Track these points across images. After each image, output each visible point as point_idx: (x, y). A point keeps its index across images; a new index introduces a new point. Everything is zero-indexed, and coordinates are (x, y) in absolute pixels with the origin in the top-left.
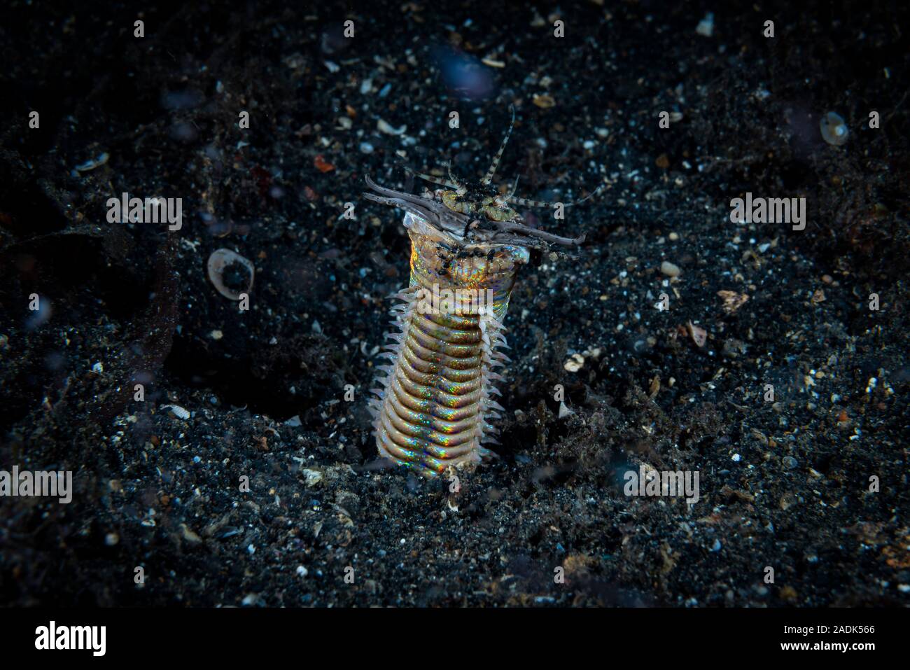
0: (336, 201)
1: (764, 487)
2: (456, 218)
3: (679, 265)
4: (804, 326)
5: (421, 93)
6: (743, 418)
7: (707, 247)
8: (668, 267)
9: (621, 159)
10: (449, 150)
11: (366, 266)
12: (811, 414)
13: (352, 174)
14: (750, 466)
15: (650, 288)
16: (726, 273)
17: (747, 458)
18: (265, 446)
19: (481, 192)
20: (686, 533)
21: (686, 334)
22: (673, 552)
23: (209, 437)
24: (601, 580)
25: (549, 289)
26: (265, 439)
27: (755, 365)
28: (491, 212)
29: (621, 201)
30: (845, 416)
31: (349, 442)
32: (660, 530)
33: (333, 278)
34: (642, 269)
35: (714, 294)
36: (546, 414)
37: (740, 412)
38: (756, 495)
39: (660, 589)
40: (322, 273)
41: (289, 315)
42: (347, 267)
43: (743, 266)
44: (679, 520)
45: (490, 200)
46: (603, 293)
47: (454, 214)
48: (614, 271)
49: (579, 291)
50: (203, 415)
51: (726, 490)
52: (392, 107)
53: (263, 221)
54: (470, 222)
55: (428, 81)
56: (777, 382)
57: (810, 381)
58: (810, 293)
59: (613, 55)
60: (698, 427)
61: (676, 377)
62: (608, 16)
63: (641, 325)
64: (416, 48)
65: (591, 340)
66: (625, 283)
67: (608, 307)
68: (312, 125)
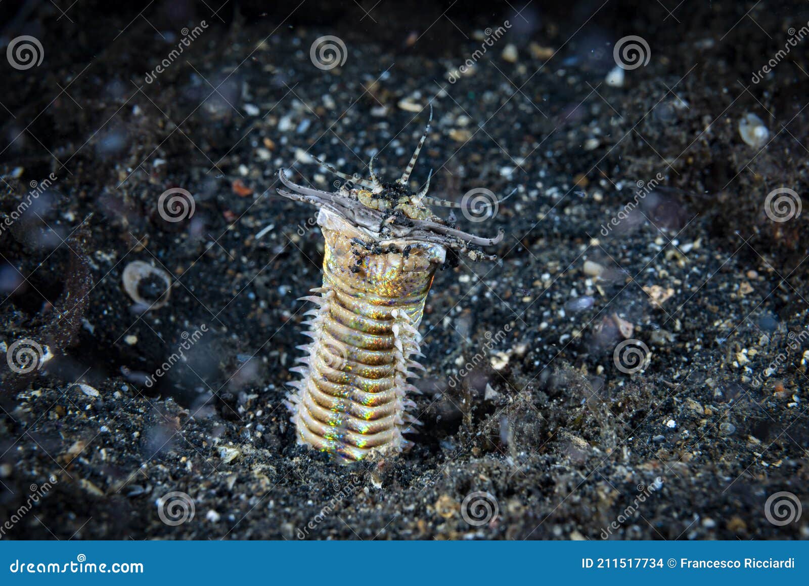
0: (253, 221)
1: (703, 448)
2: (371, 214)
3: (602, 264)
4: (732, 315)
5: (340, 130)
6: (675, 394)
7: (629, 248)
8: (591, 267)
9: (539, 179)
11: (285, 284)
12: (747, 386)
13: (270, 198)
14: (686, 432)
15: (574, 287)
16: (650, 270)
17: (682, 425)
18: (177, 425)
19: (397, 191)
20: (623, 476)
21: (612, 327)
22: (610, 492)
23: (118, 413)
25: (470, 297)
26: (177, 419)
27: (684, 349)
28: (408, 209)
29: (541, 216)
30: (781, 387)
31: (267, 431)
32: (596, 476)
33: (252, 296)
34: (565, 269)
35: (639, 289)
36: (472, 393)
37: (671, 389)
38: (694, 453)
40: (241, 290)
42: (266, 284)
43: (667, 265)
44: (616, 465)
45: (406, 199)
46: (526, 295)
47: (369, 210)
48: (536, 275)
49: (501, 294)
51: (662, 453)
52: (311, 141)
53: (179, 238)
54: (386, 218)
55: (346, 121)
56: (708, 360)
57: (742, 357)
58: (736, 286)
59: (528, 99)
60: (629, 400)
61: (604, 366)
62: (522, 69)
63: (566, 321)
64: (334, 96)
65: (515, 340)
66: (548, 285)
67: (531, 307)
68: (230, 157)
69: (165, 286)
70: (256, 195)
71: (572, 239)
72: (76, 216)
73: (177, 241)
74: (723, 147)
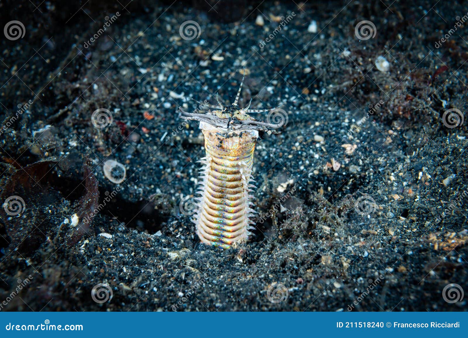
1: (381, 227)
2: (223, 121)
3: (322, 136)
4: (384, 155)
5: (187, 77)
7: (333, 126)
8: (317, 138)
9: (286, 93)
11: (176, 160)
13: (162, 119)
14: (373, 219)
15: (311, 148)
16: (345, 136)
18: (149, 245)
19: (233, 108)
20: (351, 251)
21: (331, 167)
22: (347, 260)
23: (123, 245)
25: (264, 157)
26: (148, 242)
27: (365, 175)
28: (239, 116)
30: (411, 191)
31: (186, 239)
32: (339, 252)
33: (162, 167)
34: (305, 140)
35: (341, 146)
38: (378, 231)
39: (345, 276)
40: (156, 166)
41: (145, 187)
42: (167, 161)
44: (347, 246)
45: (237, 112)
46: (289, 154)
47: (222, 119)
48: (293, 144)
49: (278, 155)
50: (118, 236)
51: (363, 231)
52: (175, 85)
54: (229, 121)
55: (189, 71)
56: (377, 181)
57: (392, 178)
58: (384, 139)
59: (273, 47)
60: (345, 206)
61: (331, 187)
62: (267, 29)
63: (310, 165)
64: (181, 57)
65: (288, 176)
66: (299, 148)
67: (293, 161)
68: (139, 99)
69: (123, 172)
70: (156, 118)
71: (306, 122)
72: (77, 143)
73: (124, 147)
74: (369, 73)
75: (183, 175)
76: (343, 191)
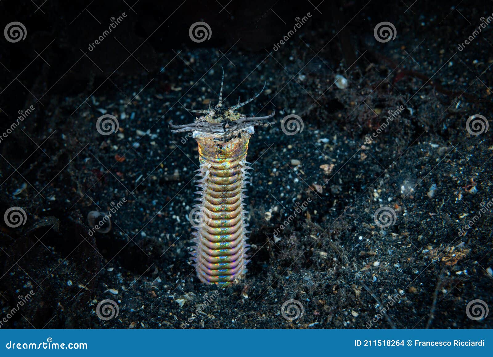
0: (132, 174)
1: (377, 247)
2: (218, 126)
3: (298, 159)
4: (362, 171)
5: (149, 112)
6: (354, 220)
7: (307, 148)
8: (294, 162)
10: (173, 135)
11: (155, 199)
13: (134, 159)
14: (368, 240)
15: (289, 173)
16: (320, 157)
17: (365, 237)
18: (155, 295)
20: (360, 277)
21: (313, 190)
22: (358, 287)
23: (131, 299)
24: (334, 308)
26: (153, 292)
27: (349, 195)
28: (231, 117)
29: (260, 137)
30: (397, 206)
32: (348, 279)
33: (142, 209)
34: (282, 165)
35: (318, 168)
36: (271, 243)
37: (352, 217)
38: (376, 251)
40: (136, 208)
41: (130, 232)
42: (147, 202)
43: (326, 152)
44: (354, 273)
45: (227, 113)
46: (269, 181)
47: (216, 124)
48: (270, 170)
49: (258, 183)
51: (362, 253)
52: (139, 122)
53: (103, 193)
54: (225, 125)
55: (149, 105)
57: (376, 195)
58: (359, 156)
60: (338, 229)
61: (316, 210)
63: (292, 191)
64: (137, 91)
65: (271, 204)
66: (277, 174)
67: (273, 187)
68: (106, 141)
70: (128, 160)
71: (278, 146)
72: (55, 197)
73: (103, 195)
75: (163, 214)
76: (330, 213)
